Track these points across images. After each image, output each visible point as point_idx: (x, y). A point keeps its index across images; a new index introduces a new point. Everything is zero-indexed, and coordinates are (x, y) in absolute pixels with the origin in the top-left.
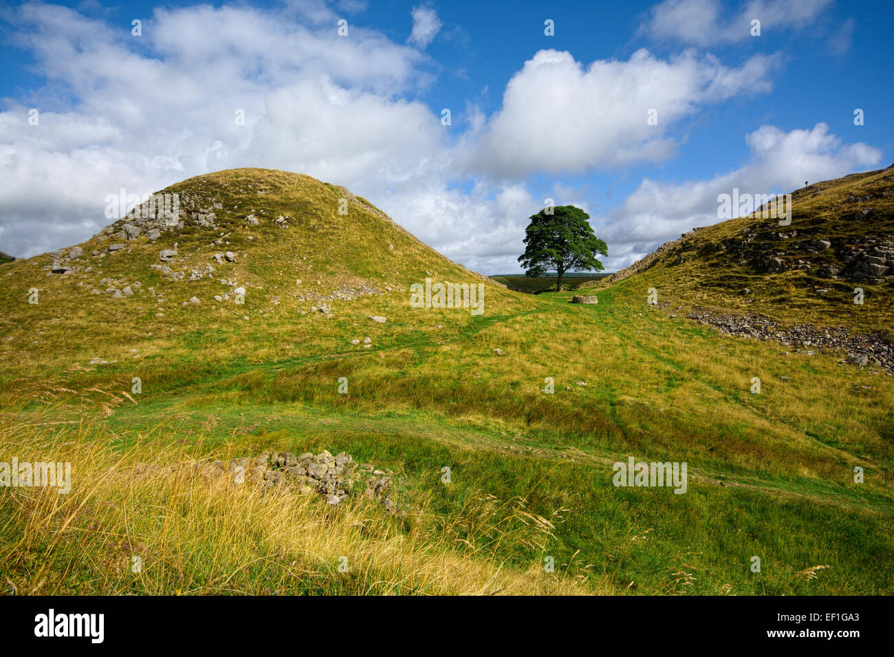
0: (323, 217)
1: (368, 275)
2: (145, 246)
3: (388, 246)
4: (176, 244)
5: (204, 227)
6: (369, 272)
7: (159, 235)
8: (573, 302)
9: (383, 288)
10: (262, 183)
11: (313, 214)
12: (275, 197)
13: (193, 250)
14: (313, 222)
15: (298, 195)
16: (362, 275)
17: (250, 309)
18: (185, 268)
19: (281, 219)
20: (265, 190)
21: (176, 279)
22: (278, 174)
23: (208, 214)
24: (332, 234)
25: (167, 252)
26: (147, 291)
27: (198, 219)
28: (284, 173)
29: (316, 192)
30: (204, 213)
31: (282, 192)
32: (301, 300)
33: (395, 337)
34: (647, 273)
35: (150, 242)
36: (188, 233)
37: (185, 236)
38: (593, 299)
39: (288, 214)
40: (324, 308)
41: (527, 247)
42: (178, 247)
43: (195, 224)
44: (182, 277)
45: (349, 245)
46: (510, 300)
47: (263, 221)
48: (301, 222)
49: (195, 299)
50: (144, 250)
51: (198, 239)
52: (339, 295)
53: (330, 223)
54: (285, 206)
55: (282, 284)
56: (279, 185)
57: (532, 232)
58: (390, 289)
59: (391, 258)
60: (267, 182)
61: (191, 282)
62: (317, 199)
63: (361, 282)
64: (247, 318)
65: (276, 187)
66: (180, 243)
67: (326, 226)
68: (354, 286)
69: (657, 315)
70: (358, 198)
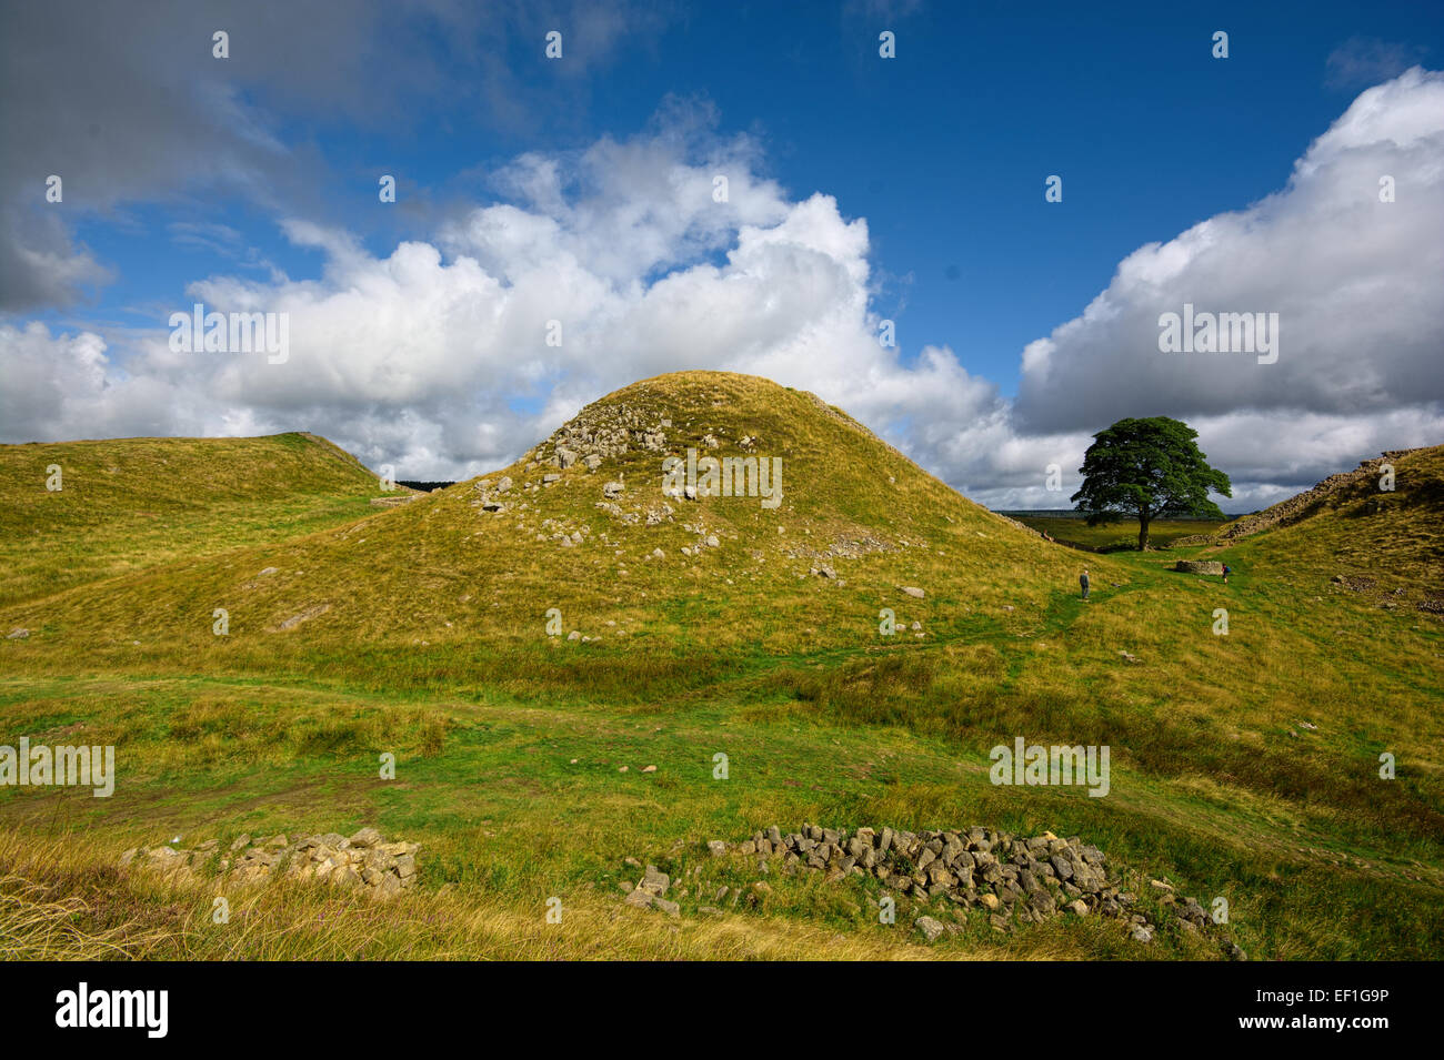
1: (870, 521)
2: (584, 477)
3: (888, 478)
4: (622, 475)
5: (652, 452)
7: (599, 463)
8: (1177, 570)
9: (896, 541)
10: (717, 391)
11: (785, 433)
13: (642, 483)
14: (787, 444)
15: (763, 406)
16: (862, 521)
17: (729, 569)
18: (638, 507)
19: (746, 439)
20: (721, 400)
21: (630, 523)
22: (733, 378)
23: (656, 434)
24: (813, 461)
25: (613, 486)
26: (599, 539)
27: (644, 440)
30: (651, 433)
31: (742, 403)
32: (790, 557)
35: (589, 471)
36: (634, 460)
37: (630, 463)
39: (755, 434)
40: (827, 570)
41: (1086, 480)
42: (624, 478)
43: (640, 448)
44: (636, 520)
45: (837, 477)
47: (724, 443)
48: (771, 444)
49: (658, 552)
50: (584, 482)
51: (647, 468)
52: (839, 551)
53: (807, 445)
54: (750, 421)
55: (761, 533)
56: (737, 393)
57: (1097, 457)
58: (906, 543)
59: (898, 497)
60: (722, 389)
61: (648, 527)
62: (785, 411)
63: (863, 532)
64: (729, 581)
65: (734, 395)
66: (625, 474)
67: (804, 450)
68: (855, 538)
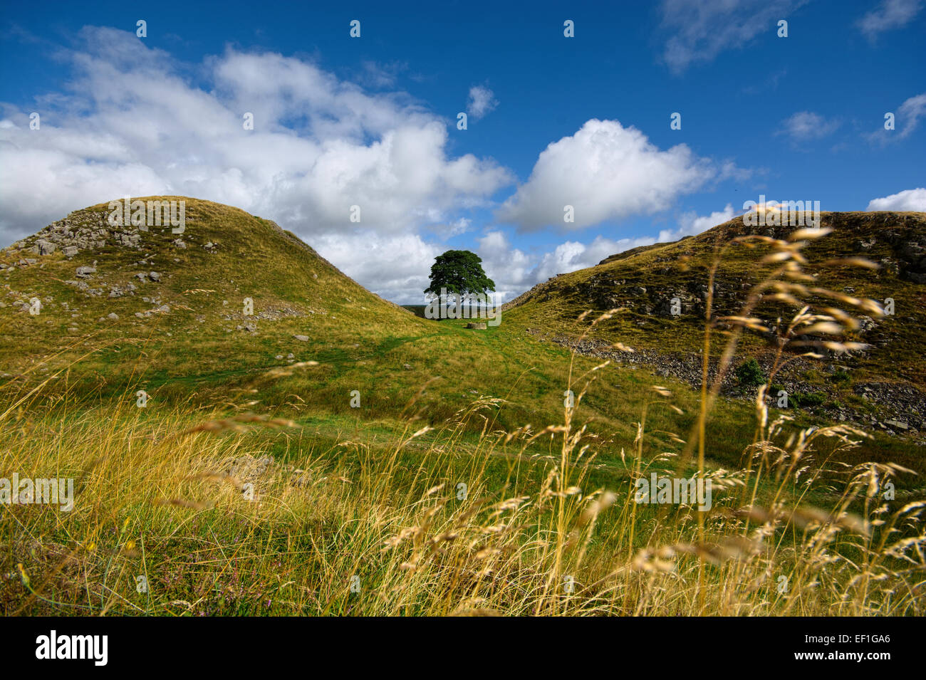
0: (251, 246)
1: (293, 299)
2: (60, 262)
3: (313, 275)
4: (96, 262)
5: (127, 247)
6: (294, 297)
7: (77, 252)
8: (467, 328)
9: (306, 311)
10: (192, 211)
11: (242, 243)
12: (204, 224)
13: (114, 268)
14: (242, 250)
15: (228, 225)
16: (288, 299)
17: (173, 326)
18: (105, 285)
19: (210, 245)
20: (195, 217)
21: (94, 296)
22: (208, 204)
23: (132, 235)
24: (260, 262)
25: (85, 269)
26: (60, 306)
27: (121, 239)
28: (215, 204)
29: (246, 224)
30: (128, 234)
31: (212, 221)
32: (226, 319)
33: (316, 353)
34: (524, 306)
35: (66, 258)
36: (110, 252)
37: (106, 254)
38: (483, 326)
39: (217, 241)
40: (250, 327)
41: (432, 282)
42: (97, 264)
43: (117, 244)
44: (100, 294)
45: (276, 272)
46: (417, 325)
47: (190, 245)
48: (229, 249)
49: (113, 315)
50: (58, 265)
51: (120, 258)
52: (265, 316)
53: (258, 251)
54: (215, 233)
55: (208, 304)
56: (209, 214)
57: (436, 270)
58: (313, 312)
59: (315, 286)
60: (197, 210)
61: (109, 298)
62: (246, 229)
63: (286, 305)
64: (169, 334)
65: (206, 216)
66: (99, 261)
67: (255, 255)
68: (279, 308)
69: (531, 339)
70: (286, 232)
